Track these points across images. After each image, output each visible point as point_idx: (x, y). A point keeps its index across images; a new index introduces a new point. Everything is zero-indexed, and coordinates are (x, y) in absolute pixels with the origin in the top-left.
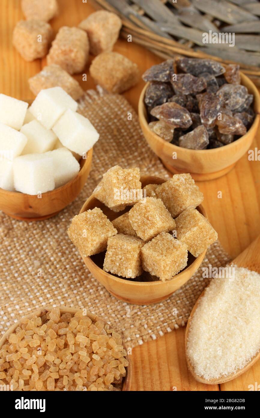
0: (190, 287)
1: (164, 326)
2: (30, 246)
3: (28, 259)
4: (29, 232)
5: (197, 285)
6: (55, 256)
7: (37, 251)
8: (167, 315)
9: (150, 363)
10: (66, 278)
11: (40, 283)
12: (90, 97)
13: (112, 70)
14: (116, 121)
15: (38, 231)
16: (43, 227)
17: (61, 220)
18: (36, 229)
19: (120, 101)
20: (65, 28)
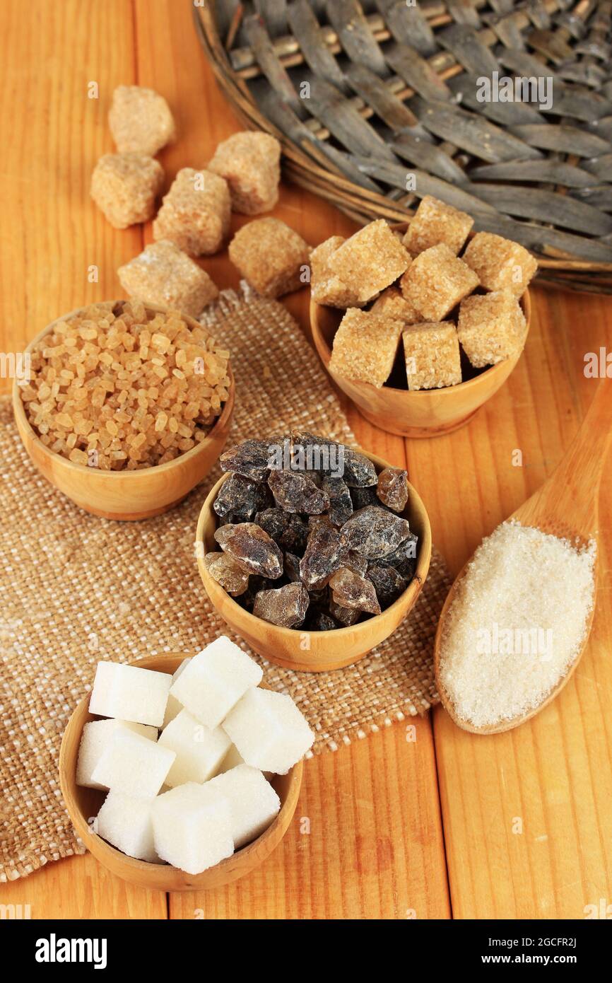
0: (398, 659)
1: (353, 728)
2: (112, 576)
3: (109, 599)
4: (110, 550)
5: (412, 656)
6: (157, 594)
7: (124, 583)
8: (359, 707)
9: (323, 792)
10: (176, 635)
11: (131, 644)
12: (227, 303)
13: (266, 254)
14: (268, 351)
15: (126, 546)
16: (135, 539)
17: (168, 528)
18: (122, 544)
19: (278, 315)
20: (188, 171)
